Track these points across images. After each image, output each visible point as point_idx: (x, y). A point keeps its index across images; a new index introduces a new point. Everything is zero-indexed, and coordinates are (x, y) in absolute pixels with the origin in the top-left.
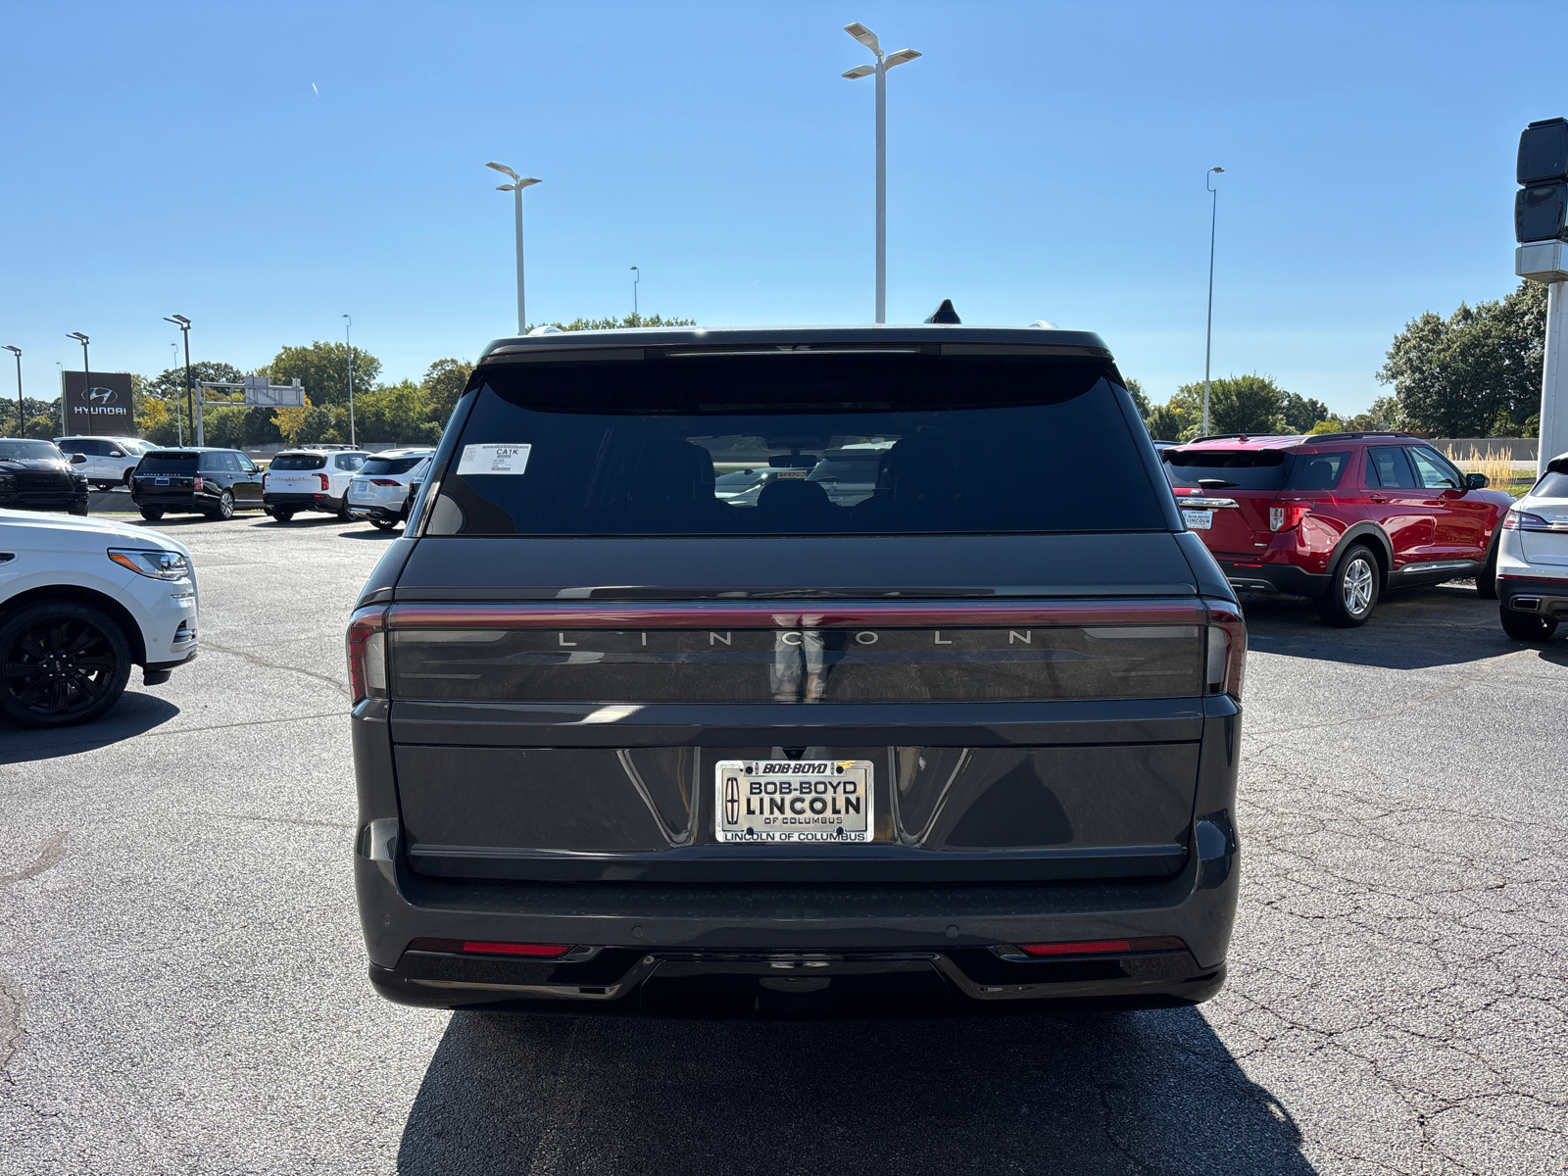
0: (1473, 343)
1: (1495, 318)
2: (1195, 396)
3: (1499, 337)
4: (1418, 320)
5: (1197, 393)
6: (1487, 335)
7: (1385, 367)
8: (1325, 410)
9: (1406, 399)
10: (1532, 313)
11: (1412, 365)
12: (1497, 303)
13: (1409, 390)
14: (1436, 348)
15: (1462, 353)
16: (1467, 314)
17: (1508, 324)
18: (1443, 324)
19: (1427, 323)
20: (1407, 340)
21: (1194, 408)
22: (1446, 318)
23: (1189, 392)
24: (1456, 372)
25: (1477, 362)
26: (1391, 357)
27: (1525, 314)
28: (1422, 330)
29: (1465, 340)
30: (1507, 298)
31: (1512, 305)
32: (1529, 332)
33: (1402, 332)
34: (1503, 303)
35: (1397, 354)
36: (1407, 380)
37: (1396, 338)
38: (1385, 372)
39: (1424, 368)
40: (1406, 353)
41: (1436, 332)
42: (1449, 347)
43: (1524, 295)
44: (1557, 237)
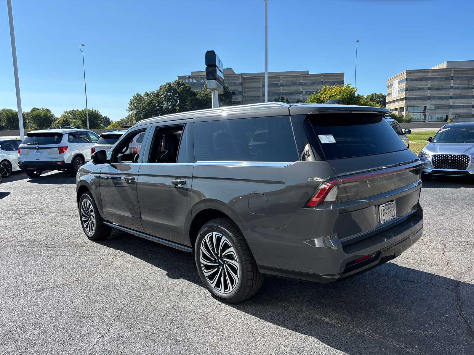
0: (150, 102)
1: (154, 96)
2: (70, 115)
3: (156, 101)
4: (136, 95)
5: (70, 114)
6: (153, 100)
7: (129, 108)
8: (109, 119)
9: (135, 117)
10: (163, 95)
11: (136, 107)
12: (154, 92)
13: (136, 114)
14: (142, 103)
15: (148, 105)
16: (147, 94)
17: (158, 97)
18: (142, 97)
19: (138, 96)
20: (134, 101)
21: (70, 118)
22: (142, 95)
23: (68, 113)
24: (147, 110)
25: (152, 107)
26: (130, 105)
27: (161, 95)
28: (137, 98)
29: (149, 101)
30: (157, 91)
31: (158, 93)
32: (163, 100)
33: (132, 98)
34: (156, 92)
35: (131, 104)
36: (135, 111)
37: (131, 100)
38: (129, 109)
39: (139, 108)
40: (134, 104)
41: (140, 99)
42: (145, 103)
43: (161, 90)
44: (215, 80)
